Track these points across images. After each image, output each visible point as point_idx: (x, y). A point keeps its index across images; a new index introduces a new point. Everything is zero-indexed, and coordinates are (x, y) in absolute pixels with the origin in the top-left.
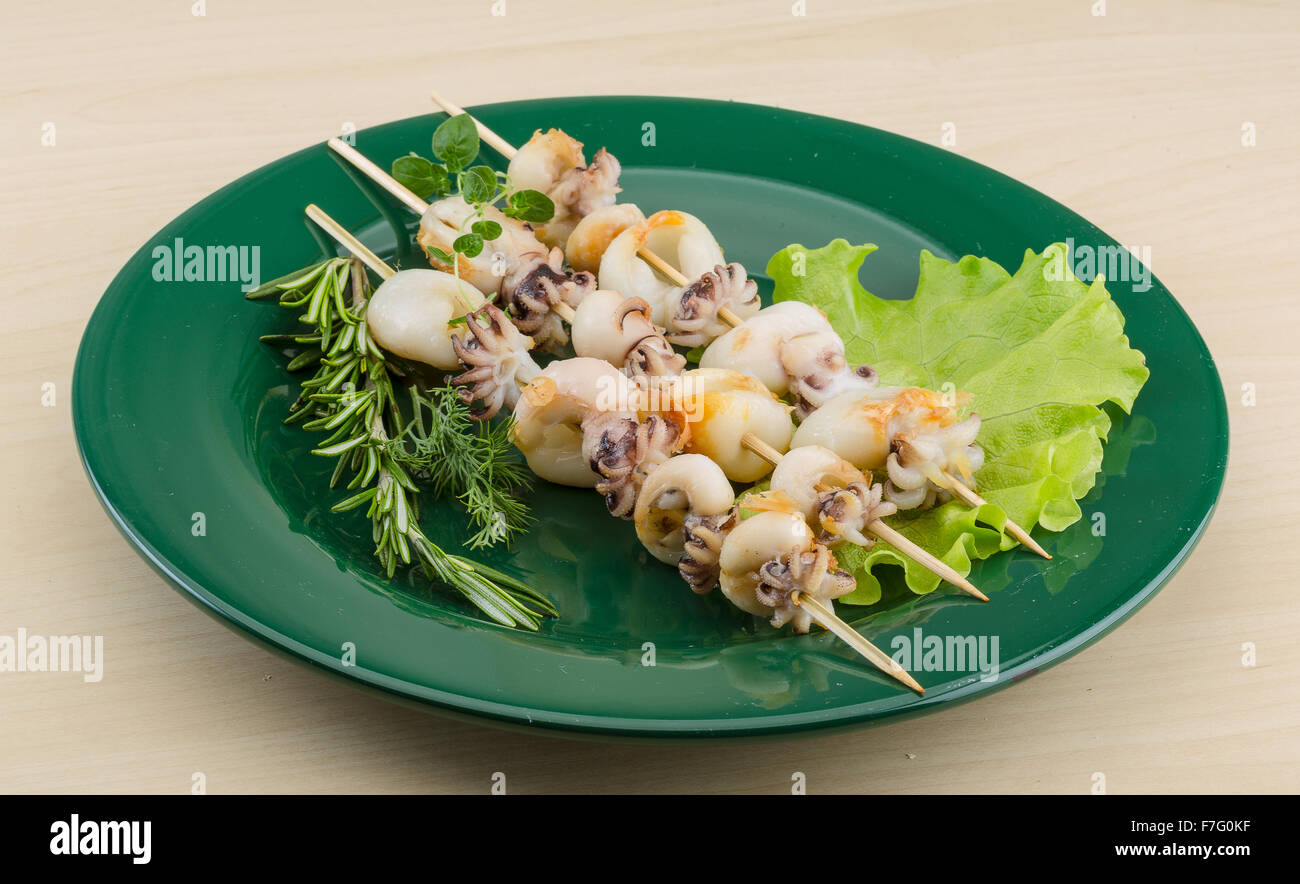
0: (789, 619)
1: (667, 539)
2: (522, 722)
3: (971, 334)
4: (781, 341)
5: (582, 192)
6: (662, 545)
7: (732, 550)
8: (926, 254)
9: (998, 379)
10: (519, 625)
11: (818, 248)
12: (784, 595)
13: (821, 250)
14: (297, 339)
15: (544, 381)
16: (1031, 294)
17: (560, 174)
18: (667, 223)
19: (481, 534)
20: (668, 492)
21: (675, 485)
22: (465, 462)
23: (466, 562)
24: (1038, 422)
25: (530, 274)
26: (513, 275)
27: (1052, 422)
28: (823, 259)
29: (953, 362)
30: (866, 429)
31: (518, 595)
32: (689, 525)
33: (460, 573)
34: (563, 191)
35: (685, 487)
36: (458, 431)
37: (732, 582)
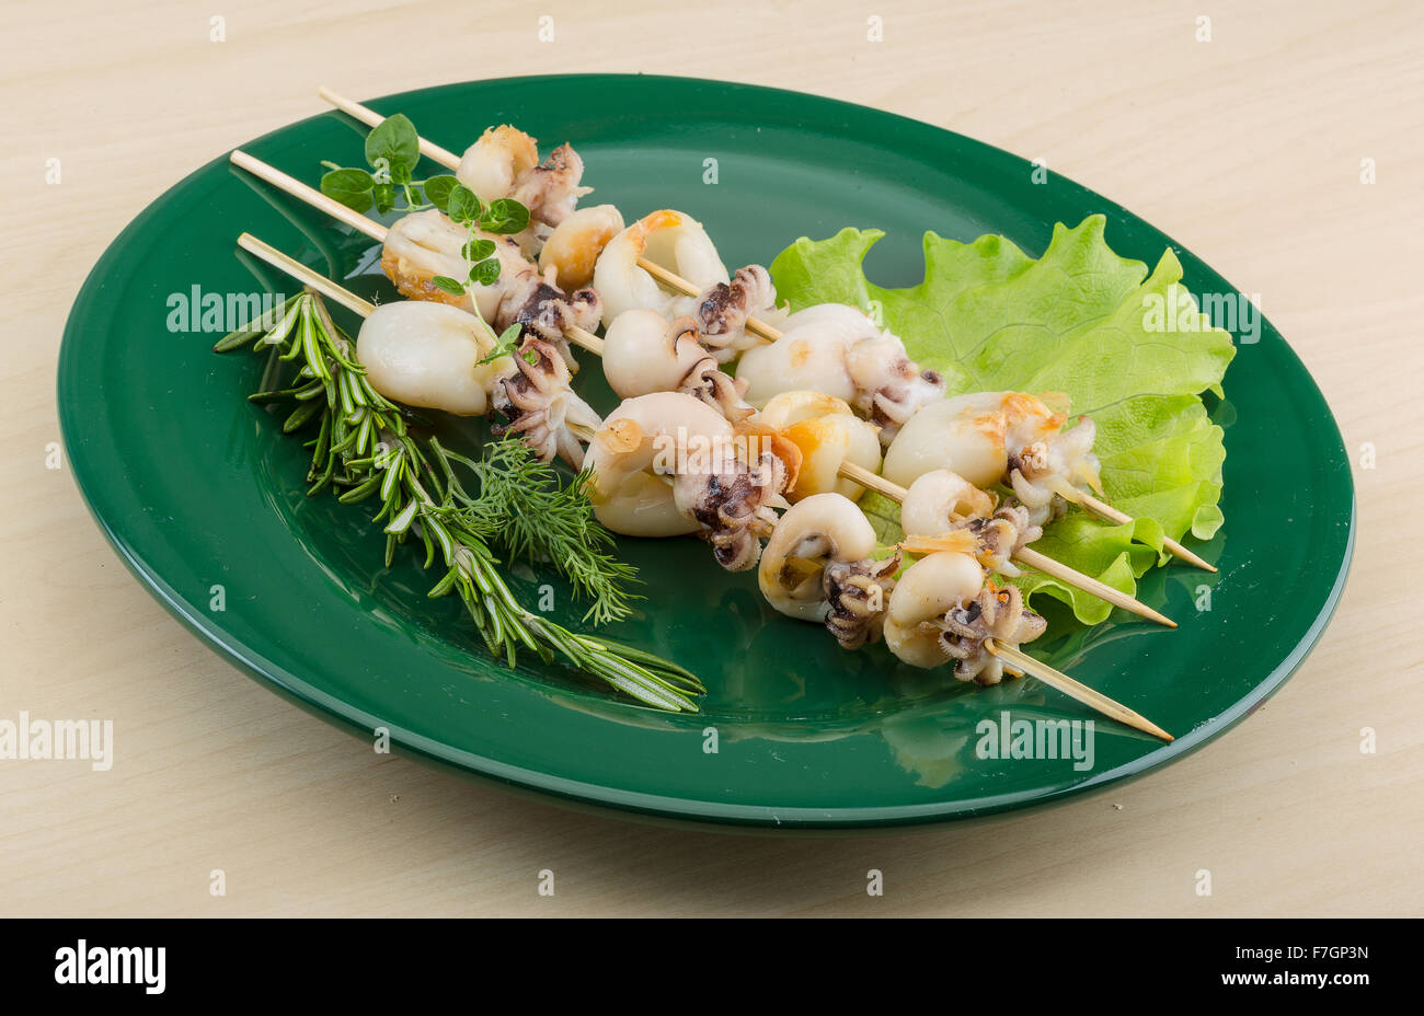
0: (981, 670)
1: (799, 590)
2: (769, 825)
3: (1011, 322)
4: (845, 352)
5: (548, 196)
6: (792, 597)
7: (907, 597)
8: (931, 235)
9: (1071, 372)
10: (683, 710)
11: (825, 239)
12: (977, 645)
13: (829, 242)
14: (297, 396)
15: (626, 424)
16: (1072, 273)
17: (516, 177)
18: (667, 224)
19: (597, 606)
20: (807, 539)
21: (817, 531)
22: (543, 522)
23: (594, 641)
24: (1129, 417)
25: (532, 296)
26: (510, 299)
27: (1145, 415)
28: (833, 251)
29: (997, 355)
30: (986, 445)
31: (660, 673)
32: (836, 574)
33: (593, 654)
34: (525, 196)
35: (827, 531)
36: (533, 488)
37: (904, 635)
